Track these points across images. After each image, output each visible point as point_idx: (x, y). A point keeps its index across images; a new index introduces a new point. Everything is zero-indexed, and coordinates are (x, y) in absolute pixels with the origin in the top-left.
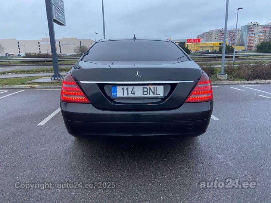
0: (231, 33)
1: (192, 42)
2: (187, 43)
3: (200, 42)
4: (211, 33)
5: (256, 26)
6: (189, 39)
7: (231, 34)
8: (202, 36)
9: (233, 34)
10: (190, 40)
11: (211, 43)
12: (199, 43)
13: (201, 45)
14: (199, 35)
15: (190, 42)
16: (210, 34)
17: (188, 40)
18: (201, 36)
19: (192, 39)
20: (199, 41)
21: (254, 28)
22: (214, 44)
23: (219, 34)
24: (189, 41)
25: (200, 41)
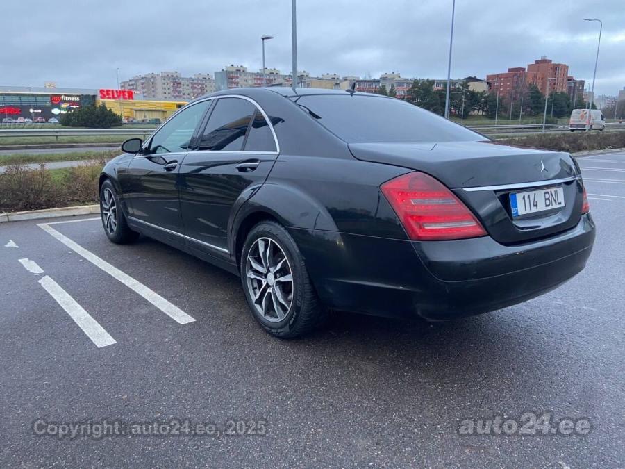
0: (195, 83)
1: (114, 97)
2: (102, 98)
3: (132, 98)
4: (152, 80)
5: (243, 75)
6: (105, 89)
7: (196, 86)
8: (132, 85)
9: (200, 86)
10: (108, 91)
11: (161, 103)
12: (131, 101)
13: (137, 104)
14: (124, 83)
15: (109, 98)
16: (151, 83)
17: (102, 91)
18: (129, 85)
19: (113, 91)
20: (131, 95)
21: (238, 78)
22: (166, 105)
23: (171, 84)
24: (105, 93)
25: (134, 96)
